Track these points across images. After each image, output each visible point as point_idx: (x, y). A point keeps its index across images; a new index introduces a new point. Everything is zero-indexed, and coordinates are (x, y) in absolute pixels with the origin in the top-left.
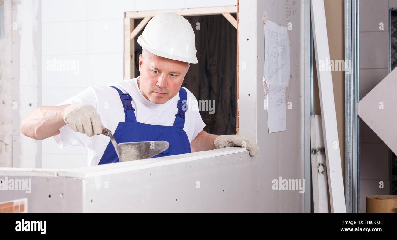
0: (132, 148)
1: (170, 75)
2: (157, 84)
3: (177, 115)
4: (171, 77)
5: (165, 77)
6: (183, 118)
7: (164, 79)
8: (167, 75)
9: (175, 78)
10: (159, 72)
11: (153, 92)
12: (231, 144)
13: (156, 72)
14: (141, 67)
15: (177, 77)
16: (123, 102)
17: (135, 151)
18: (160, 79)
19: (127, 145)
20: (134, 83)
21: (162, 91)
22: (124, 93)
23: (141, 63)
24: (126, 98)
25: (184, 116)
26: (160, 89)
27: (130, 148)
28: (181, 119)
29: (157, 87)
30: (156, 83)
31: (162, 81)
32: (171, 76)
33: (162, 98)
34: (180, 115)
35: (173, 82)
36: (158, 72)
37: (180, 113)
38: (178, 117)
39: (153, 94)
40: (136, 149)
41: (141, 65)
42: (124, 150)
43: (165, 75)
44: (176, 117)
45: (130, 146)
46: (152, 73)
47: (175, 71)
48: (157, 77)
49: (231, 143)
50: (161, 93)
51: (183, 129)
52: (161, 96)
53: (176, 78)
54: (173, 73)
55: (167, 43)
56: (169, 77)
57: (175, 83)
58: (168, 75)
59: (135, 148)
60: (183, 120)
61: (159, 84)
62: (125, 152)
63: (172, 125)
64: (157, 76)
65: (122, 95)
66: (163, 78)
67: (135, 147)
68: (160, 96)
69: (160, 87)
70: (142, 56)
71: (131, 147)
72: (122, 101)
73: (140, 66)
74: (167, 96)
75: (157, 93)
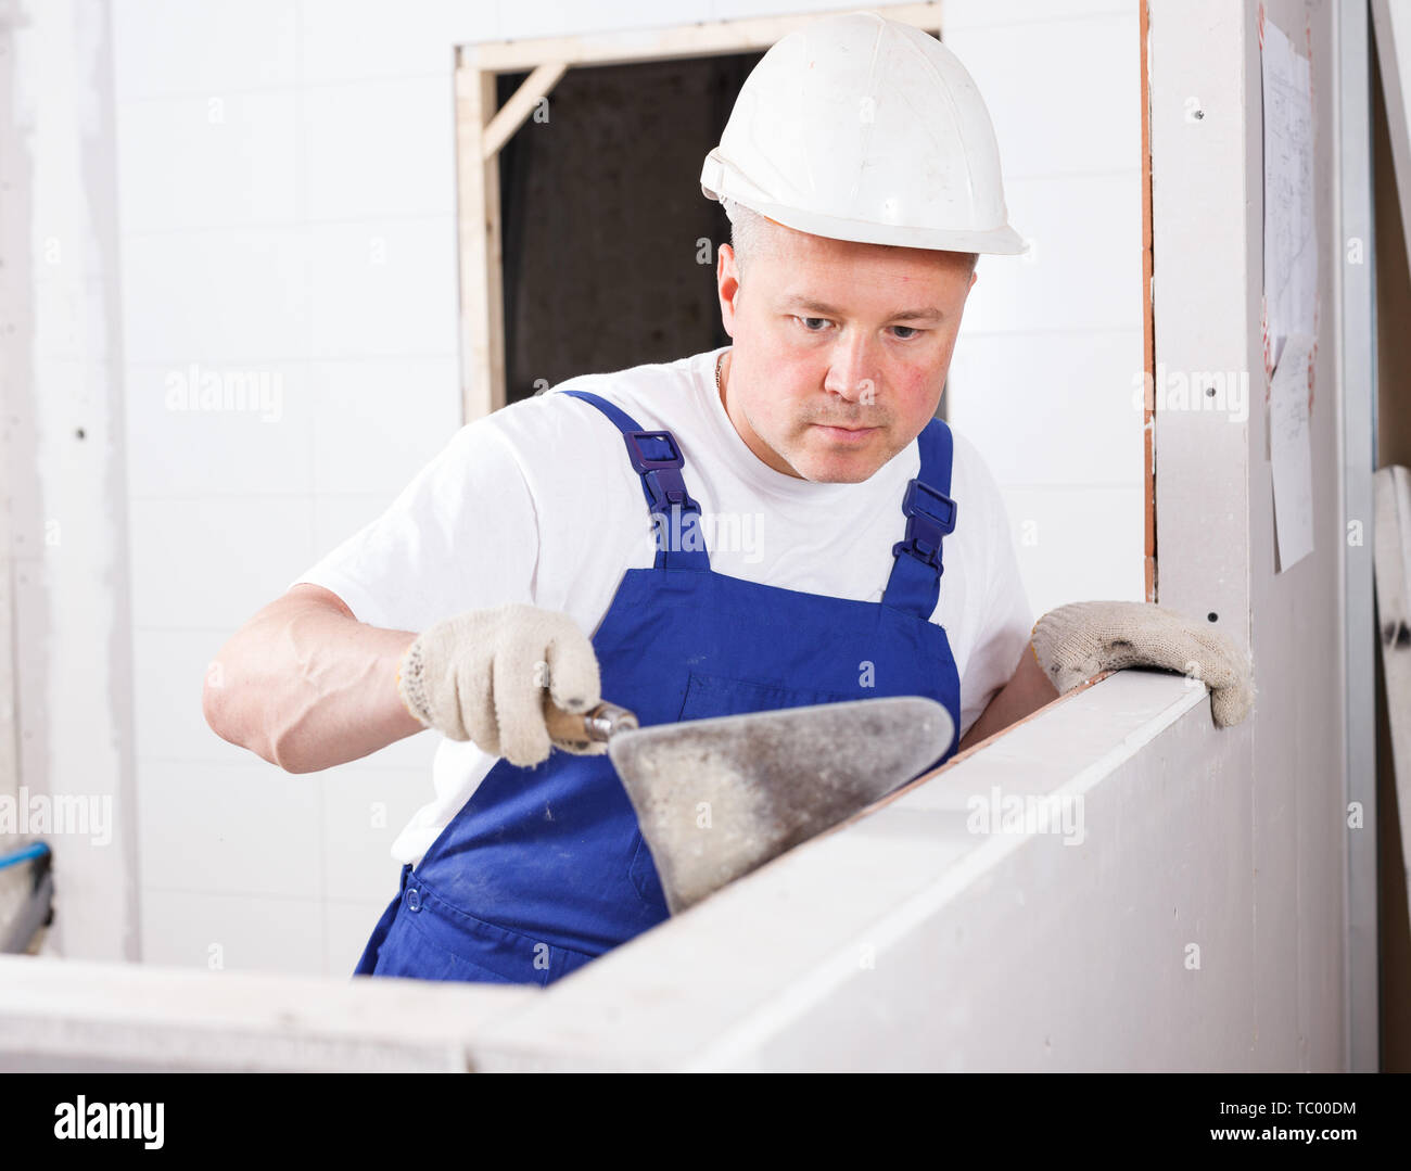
0: (705, 759)
1: (888, 330)
2: (829, 384)
3: (900, 550)
4: (892, 341)
5: (866, 345)
6: (931, 564)
7: (861, 355)
8: (877, 330)
9: (914, 343)
10: (833, 324)
11: (812, 425)
12: (1120, 652)
13: (814, 323)
14: (732, 309)
15: (926, 335)
16: (643, 475)
17: (734, 785)
18: (843, 355)
19: (671, 741)
20: (698, 377)
21: (855, 416)
22: (648, 426)
23: (732, 287)
24: (658, 454)
25: (935, 552)
26: (847, 406)
27: (693, 764)
28: (920, 570)
29: (826, 399)
30: (819, 379)
31: (855, 363)
32: (896, 338)
33: (856, 450)
34: (916, 550)
35: (906, 365)
36: (825, 324)
37: (915, 541)
38: (908, 559)
39: (811, 433)
40: (734, 769)
41: (729, 297)
42: (656, 774)
43: (866, 331)
44: (897, 557)
45: (690, 752)
46: (799, 333)
47: (914, 307)
48: (823, 349)
49: (1117, 648)
50: (853, 426)
51: (933, 619)
52: (853, 440)
53: (919, 341)
54: (906, 316)
55: (862, 167)
56: (886, 341)
57: (917, 368)
58: (881, 332)
59: (730, 762)
60: (931, 572)
61: (840, 382)
62: (671, 793)
63: (877, 598)
64: (822, 344)
65: (637, 437)
66: (855, 353)
67: (724, 754)
68: (846, 442)
69: (844, 400)
70: (732, 254)
71: (699, 752)
72: (636, 466)
73: (724, 305)
74: (878, 439)
75: (832, 431)
